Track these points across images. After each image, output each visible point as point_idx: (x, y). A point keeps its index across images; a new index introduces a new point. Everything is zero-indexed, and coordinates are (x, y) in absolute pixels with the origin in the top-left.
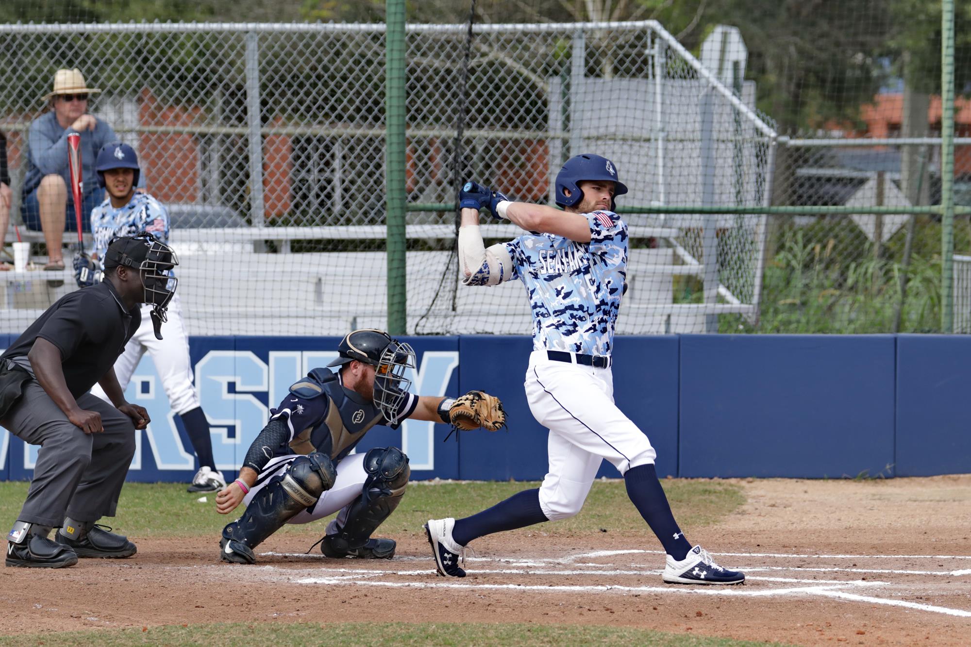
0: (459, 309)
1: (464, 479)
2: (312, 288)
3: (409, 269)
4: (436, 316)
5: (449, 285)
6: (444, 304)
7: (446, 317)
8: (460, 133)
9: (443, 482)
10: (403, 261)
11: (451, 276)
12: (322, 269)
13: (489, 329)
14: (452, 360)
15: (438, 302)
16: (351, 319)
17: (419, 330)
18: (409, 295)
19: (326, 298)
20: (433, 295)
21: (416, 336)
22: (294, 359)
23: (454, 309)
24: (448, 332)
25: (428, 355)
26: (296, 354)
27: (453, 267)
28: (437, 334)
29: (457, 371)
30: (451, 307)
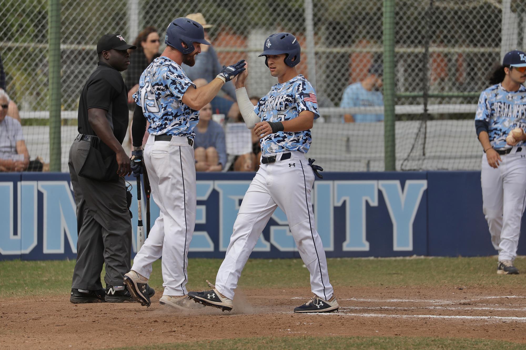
0: (427, 155)
1: (431, 255)
2: (344, 143)
3: (397, 131)
4: (413, 160)
5: (421, 141)
6: (417, 153)
7: (419, 160)
8: (427, 50)
9: (418, 257)
10: (393, 126)
11: (422, 136)
12: (350, 133)
13: (445, 166)
14: (422, 185)
15: (414, 151)
16: (366, 162)
17: (403, 167)
18: (397, 147)
19: (353, 149)
20: (411, 147)
21: (401, 171)
22: (328, 186)
23: (424, 154)
24: (421, 169)
25: (408, 183)
26: (330, 183)
27: (423, 130)
28: (414, 170)
29: (426, 193)
30: (422, 154)
